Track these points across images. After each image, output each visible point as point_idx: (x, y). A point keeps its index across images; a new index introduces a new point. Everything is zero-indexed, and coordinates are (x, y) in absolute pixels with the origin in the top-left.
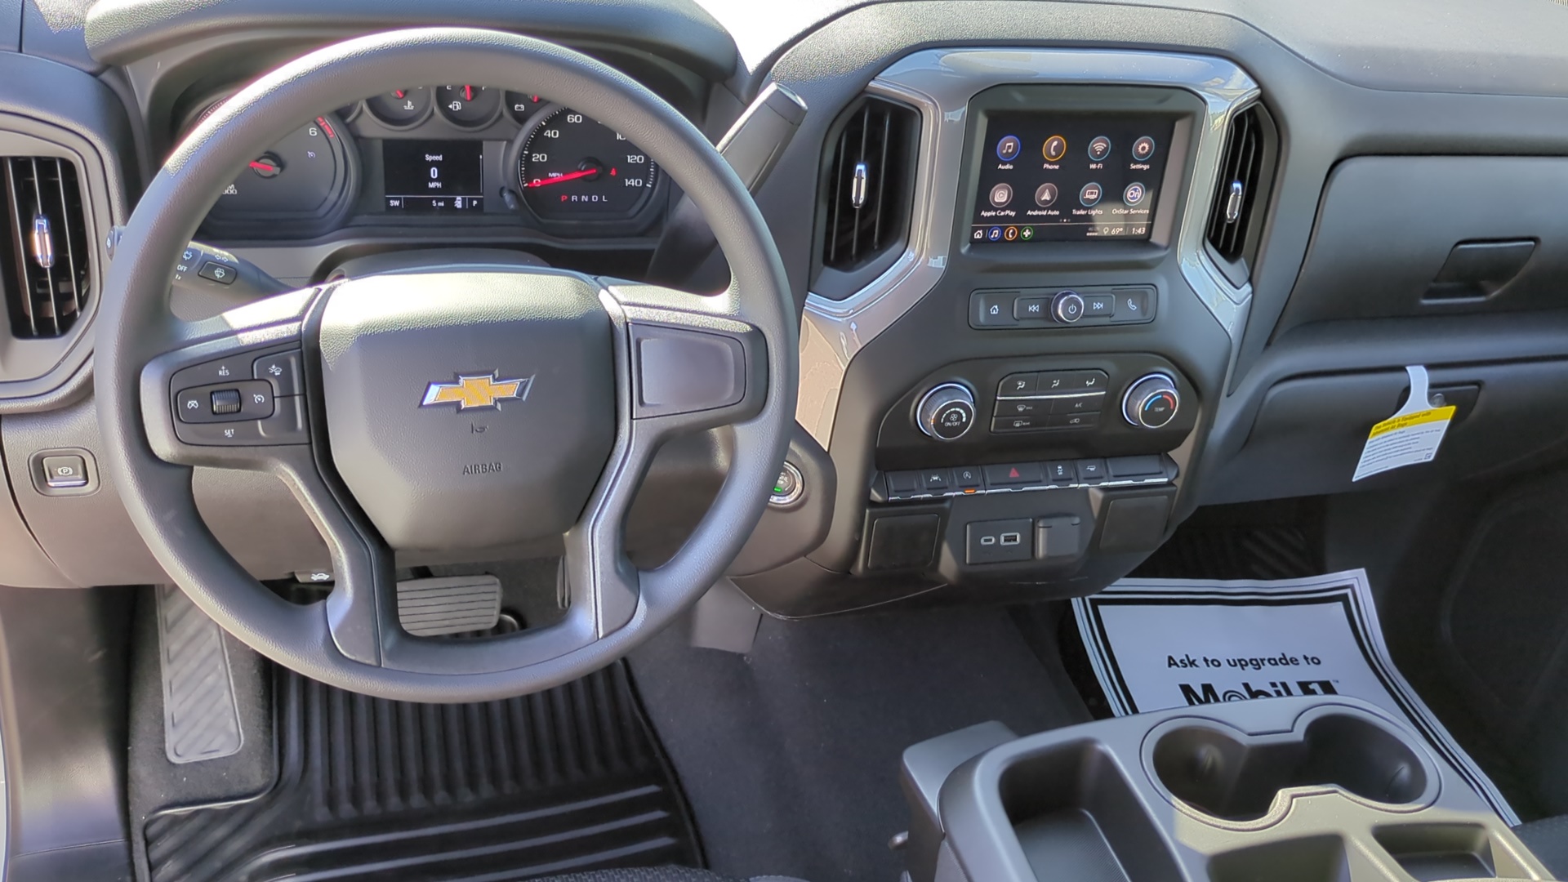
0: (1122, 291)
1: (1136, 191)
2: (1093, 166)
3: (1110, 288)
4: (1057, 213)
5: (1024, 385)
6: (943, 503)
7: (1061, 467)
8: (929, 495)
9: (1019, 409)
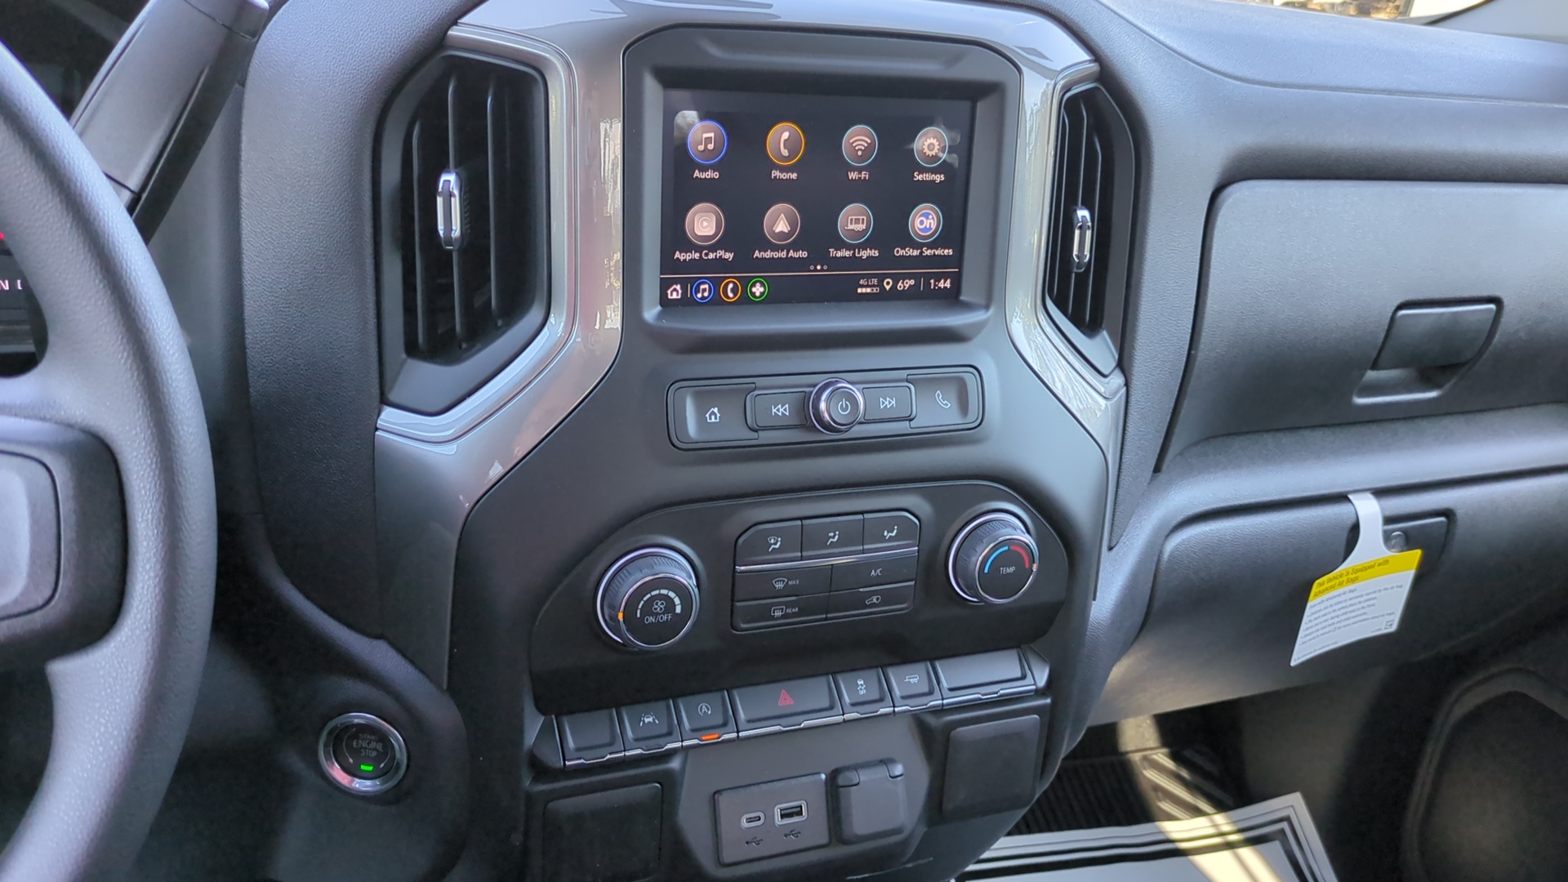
0: (925, 380)
1: (927, 218)
2: (853, 175)
3: (903, 374)
4: (804, 254)
5: (779, 543)
6: (667, 762)
7: (862, 682)
8: (639, 751)
9: (777, 586)
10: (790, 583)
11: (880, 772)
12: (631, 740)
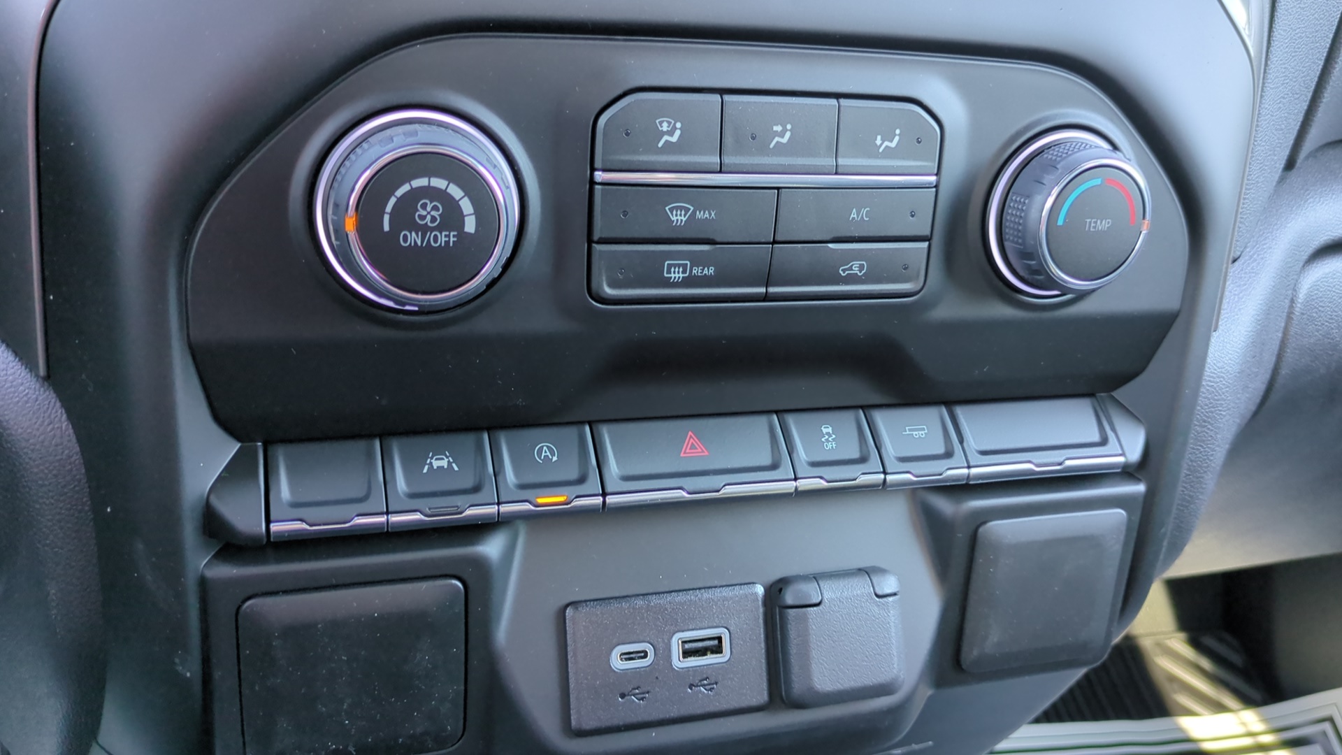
5: (678, 133)
6: (472, 543)
7: (830, 430)
8: (417, 516)
9: (674, 218)
10: (699, 215)
11: (859, 588)
12: (402, 495)
